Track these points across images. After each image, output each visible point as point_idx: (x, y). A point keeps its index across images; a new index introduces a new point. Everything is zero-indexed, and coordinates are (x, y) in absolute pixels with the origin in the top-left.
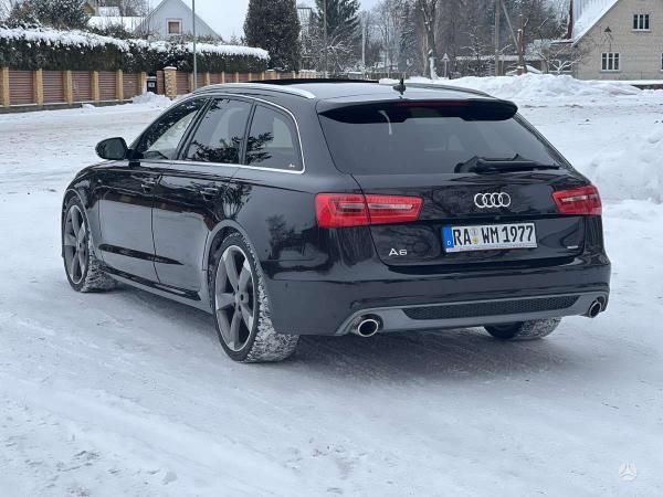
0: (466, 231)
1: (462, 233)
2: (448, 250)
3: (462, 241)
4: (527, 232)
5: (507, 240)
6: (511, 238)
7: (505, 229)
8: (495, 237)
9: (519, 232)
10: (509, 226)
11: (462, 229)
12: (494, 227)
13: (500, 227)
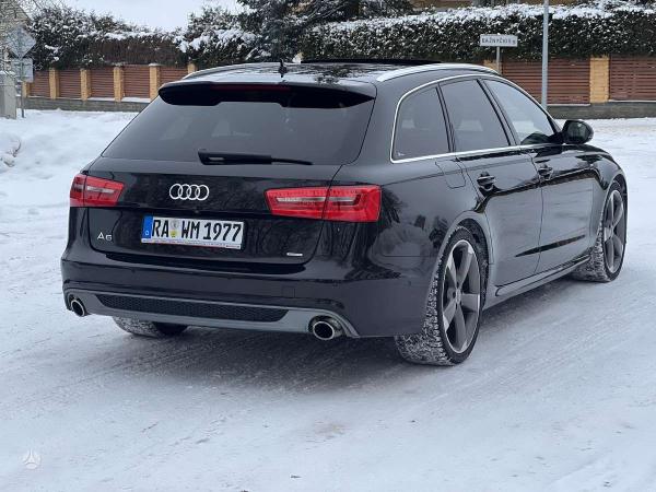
0: (166, 223)
1: (162, 224)
2: (144, 240)
3: (160, 233)
4: (233, 231)
5: (208, 238)
6: (213, 235)
7: (209, 225)
8: (195, 232)
9: (224, 231)
10: (213, 222)
11: (163, 220)
12: (196, 222)
13: (203, 222)
